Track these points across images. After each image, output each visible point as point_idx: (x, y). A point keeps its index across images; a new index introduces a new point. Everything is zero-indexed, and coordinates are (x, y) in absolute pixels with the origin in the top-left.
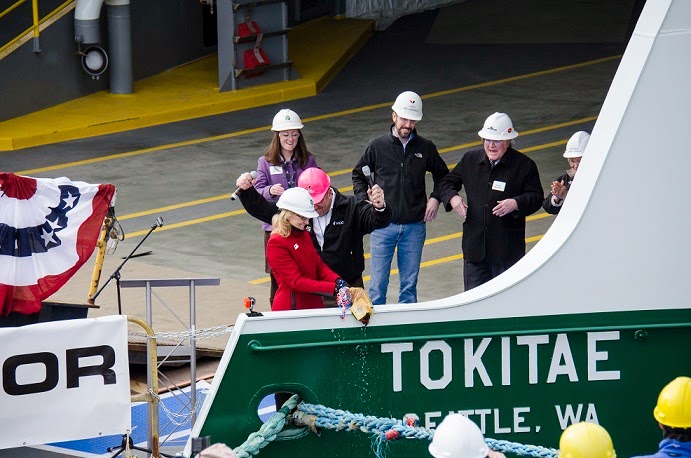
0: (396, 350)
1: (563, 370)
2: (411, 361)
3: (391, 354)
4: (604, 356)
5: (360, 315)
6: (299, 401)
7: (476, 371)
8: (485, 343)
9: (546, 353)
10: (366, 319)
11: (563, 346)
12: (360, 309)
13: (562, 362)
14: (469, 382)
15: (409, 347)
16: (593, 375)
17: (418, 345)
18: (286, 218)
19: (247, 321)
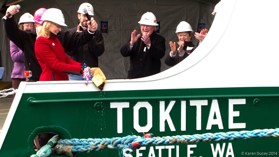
0: (119, 107)
1: (215, 122)
2: (128, 113)
3: (116, 110)
4: (237, 114)
5: (98, 84)
6: (59, 139)
7: (166, 122)
8: (172, 104)
9: (206, 110)
10: (102, 87)
11: (215, 107)
12: (98, 80)
13: (215, 117)
14: (162, 129)
15: (127, 105)
16: (232, 125)
17: (133, 103)
18: (47, 26)
19: (27, 84)
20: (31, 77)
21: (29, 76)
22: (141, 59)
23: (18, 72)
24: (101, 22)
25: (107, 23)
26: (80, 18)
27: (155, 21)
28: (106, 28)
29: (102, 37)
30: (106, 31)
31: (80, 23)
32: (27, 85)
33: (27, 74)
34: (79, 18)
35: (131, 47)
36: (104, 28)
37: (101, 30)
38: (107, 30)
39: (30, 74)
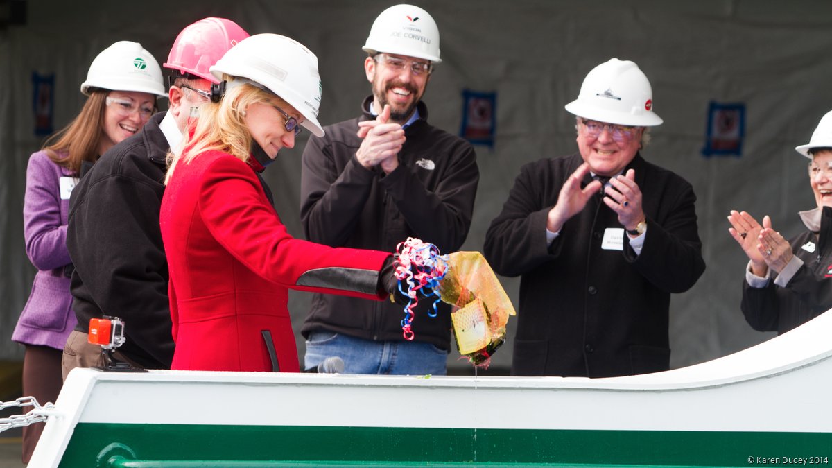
19: (99, 382)
20: (118, 349)
21: (112, 345)
22: (591, 289)
23: (52, 318)
24: (467, 95)
25: (491, 98)
26: (375, 76)
27: (649, 102)
28: (487, 124)
29: (475, 166)
30: (488, 138)
31: (376, 99)
32: (102, 386)
33: (100, 332)
34: (370, 77)
35: (551, 234)
36: (476, 123)
37: (465, 130)
38: (491, 131)
39: (118, 333)
